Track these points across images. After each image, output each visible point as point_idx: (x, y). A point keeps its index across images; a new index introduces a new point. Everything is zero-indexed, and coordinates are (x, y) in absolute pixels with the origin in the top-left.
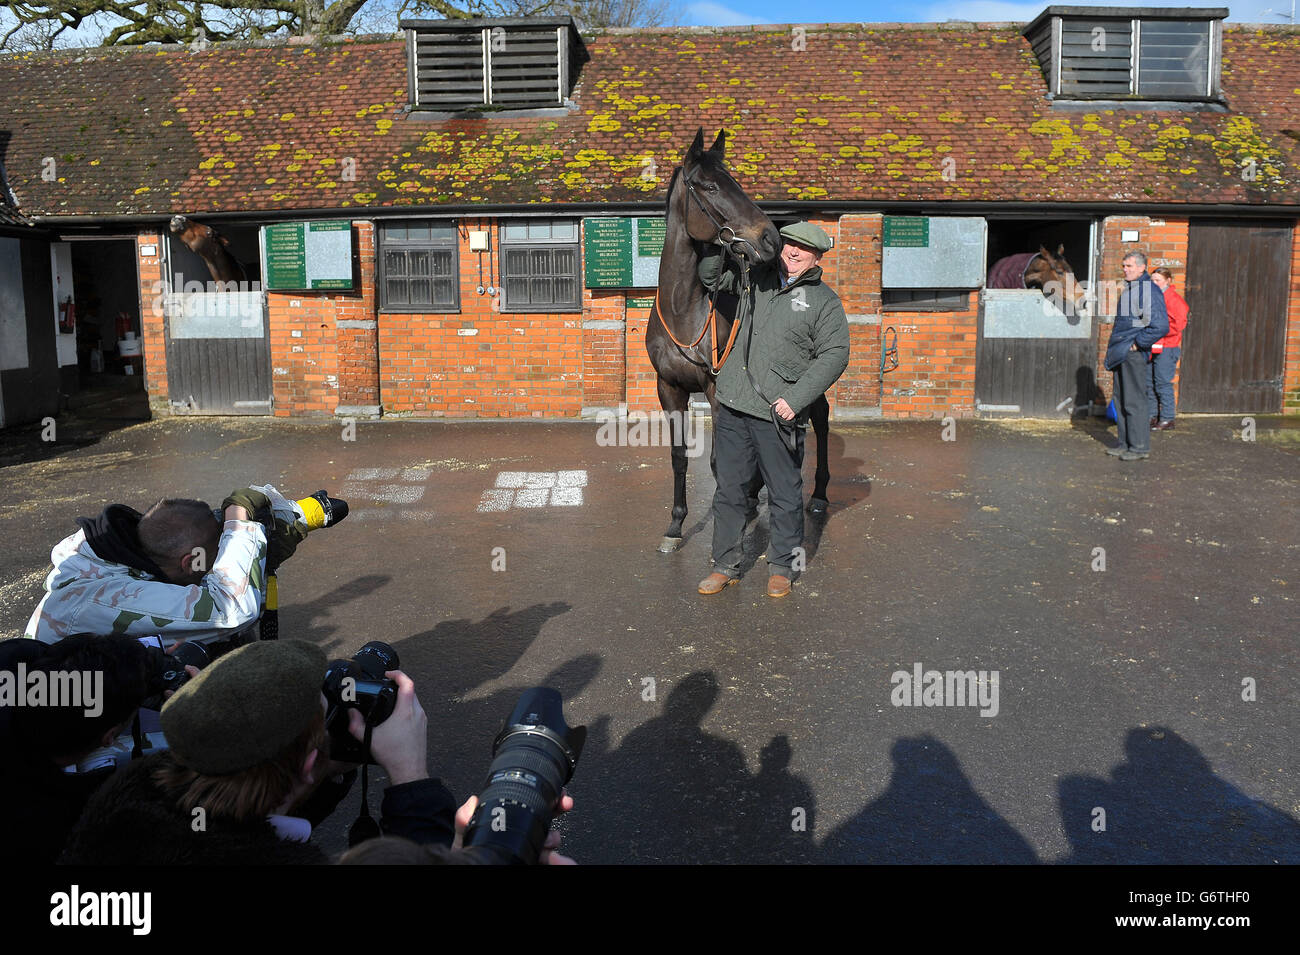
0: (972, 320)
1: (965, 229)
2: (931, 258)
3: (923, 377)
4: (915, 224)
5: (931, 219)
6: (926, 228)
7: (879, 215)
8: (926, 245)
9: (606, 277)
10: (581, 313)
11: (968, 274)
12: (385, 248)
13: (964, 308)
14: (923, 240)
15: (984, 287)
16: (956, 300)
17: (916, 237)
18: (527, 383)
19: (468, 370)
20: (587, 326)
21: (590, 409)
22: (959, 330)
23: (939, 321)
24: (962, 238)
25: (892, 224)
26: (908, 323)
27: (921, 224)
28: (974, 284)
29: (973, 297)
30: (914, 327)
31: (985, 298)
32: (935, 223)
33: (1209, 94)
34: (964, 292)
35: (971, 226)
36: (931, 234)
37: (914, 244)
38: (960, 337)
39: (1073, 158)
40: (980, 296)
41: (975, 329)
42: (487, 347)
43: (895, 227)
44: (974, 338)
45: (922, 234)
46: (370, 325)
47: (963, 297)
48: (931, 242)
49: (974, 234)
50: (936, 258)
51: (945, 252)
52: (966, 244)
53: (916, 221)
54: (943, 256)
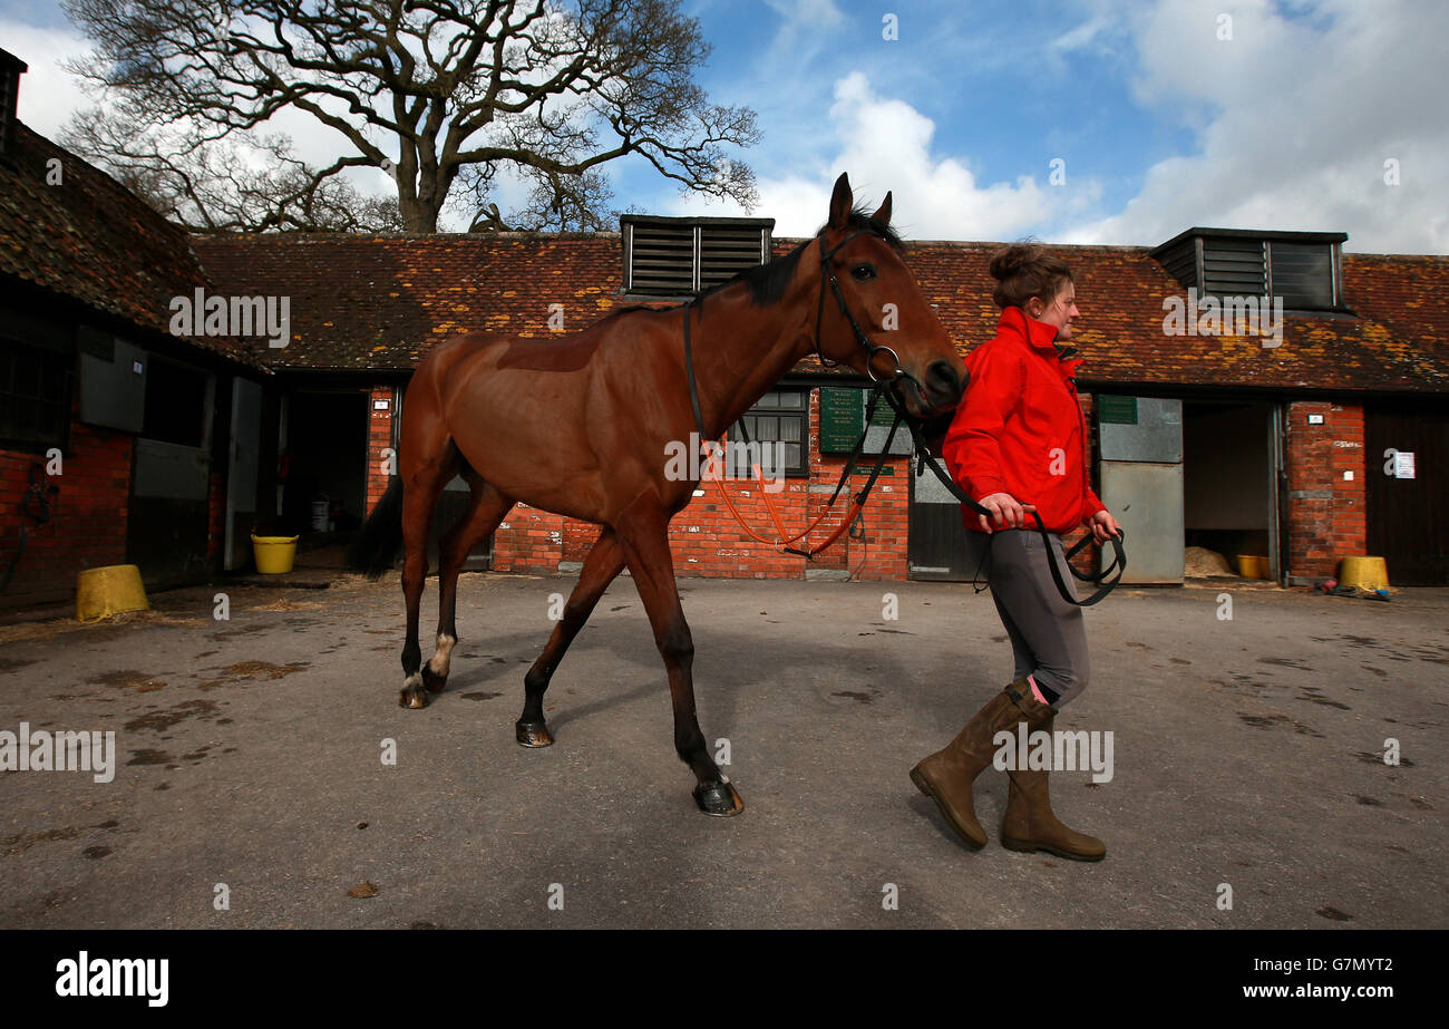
1: (1167, 409)
2: (1140, 435)
4: (1123, 403)
5: (1138, 399)
6: (1134, 408)
8: (1136, 423)
9: (839, 443)
10: (807, 478)
11: (1171, 450)
14: (1130, 417)
17: (1127, 415)
18: (750, 544)
19: (693, 530)
20: (815, 489)
21: (814, 571)
24: (1164, 417)
25: (1106, 402)
27: (1129, 404)
32: (1143, 404)
36: (1138, 413)
37: (1124, 421)
39: (1244, 351)
42: (713, 508)
43: (1105, 405)
45: (1131, 412)
48: (1139, 420)
49: (1170, 414)
50: (1145, 435)
51: (1151, 429)
52: (1169, 423)
53: (1125, 400)
54: (1150, 433)
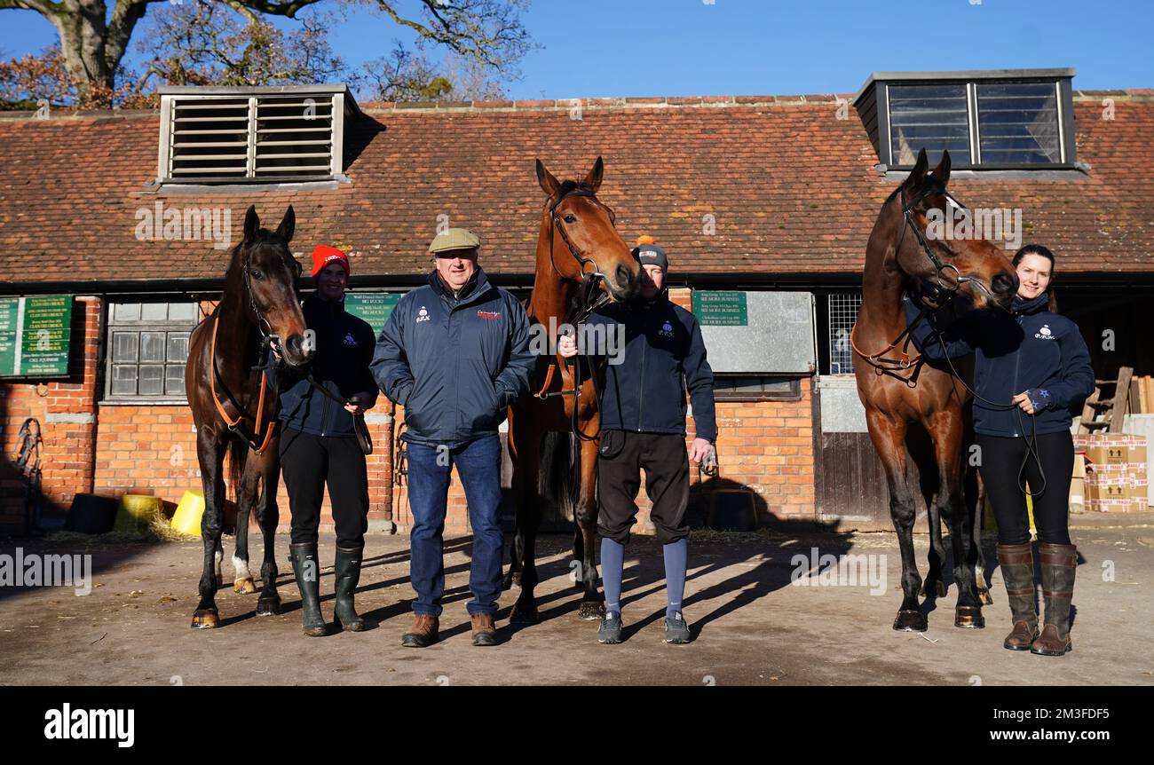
0: (807, 412)
1: (789, 305)
2: (752, 338)
3: (753, 480)
4: (729, 299)
5: (748, 293)
6: (743, 305)
7: (688, 290)
8: (746, 324)
11: (796, 357)
12: (114, 329)
13: (795, 395)
14: (742, 319)
15: (818, 373)
16: (785, 387)
17: (732, 315)
22: (792, 423)
23: (769, 413)
24: (786, 315)
25: (703, 299)
26: (731, 416)
27: (737, 299)
28: (806, 368)
29: (805, 384)
30: (738, 420)
31: (820, 385)
32: (752, 297)
34: (794, 377)
35: (796, 303)
36: (749, 311)
37: (730, 322)
38: (794, 433)
40: (813, 384)
41: (809, 422)
43: (707, 303)
44: (810, 432)
45: (739, 311)
46: (86, 418)
47: (793, 382)
48: (750, 320)
49: (798, 309)
50: (758, 339)
51: (768, 331)
52: (791, 322)
53: (733, 296)
54: (766, 335)
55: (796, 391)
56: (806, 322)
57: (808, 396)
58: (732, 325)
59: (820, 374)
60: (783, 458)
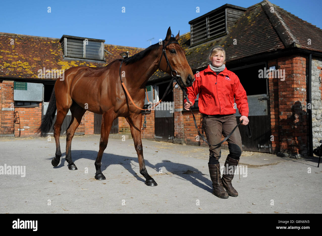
0: (40, 110)
1: (37, 86)
2: (28, 93)
3: (27, 125)
6: (26, 85)
7: (13, 81)
8: (27, 90)
11: (38, 98)
14: (26, 89)
15: (43, 102)
16: (36, 105)
17: (23, 88)
22: (37, 113)
23: (31, 110)
24: (36, 88)
25: (17, 84)
26: (22, 111)
28: (40, 100)
29: (40, 104)
30: (24, 112)
31: (43, 104)
32: (28, 84)
33: (102, 59)
34: (38, 103)
35: (39, 86)
36: (28, 87)
38: (37, 115)
41: (41, 112)
44: (41, 115)
45: (25, 87)
48: (28, 89)
49: (40, 88)
50: (29, 93)
52: (37, 90)
53: (24, 83)
54: (31, 93)
55: (38, 106)
56: (41, 90)
57: (41, 107)
58: (23, 90)
59: (44, 102)
60: (34, 120)
